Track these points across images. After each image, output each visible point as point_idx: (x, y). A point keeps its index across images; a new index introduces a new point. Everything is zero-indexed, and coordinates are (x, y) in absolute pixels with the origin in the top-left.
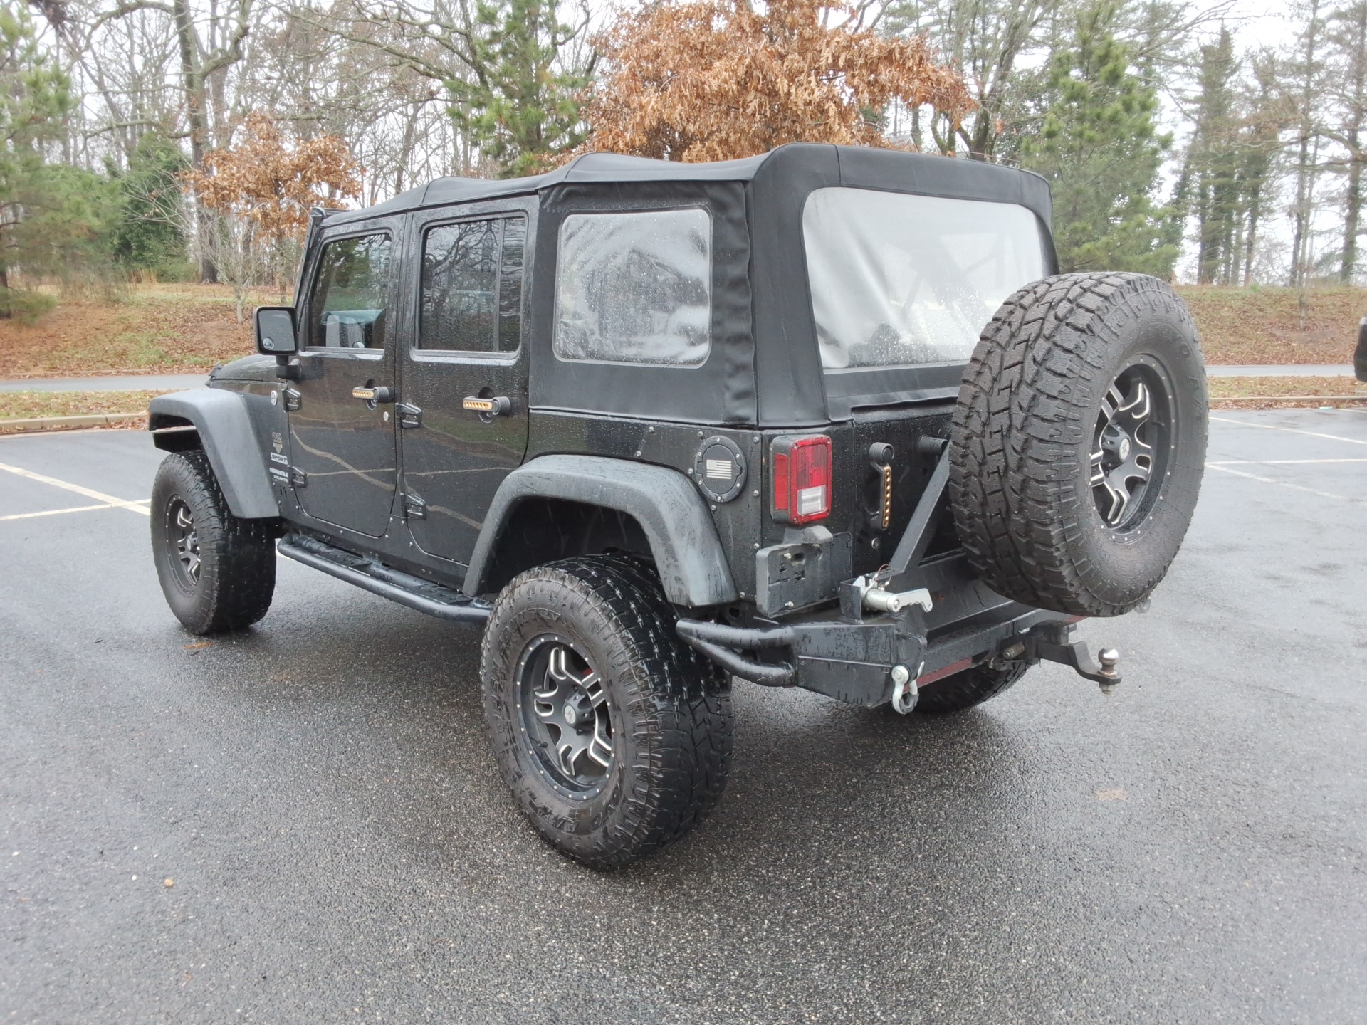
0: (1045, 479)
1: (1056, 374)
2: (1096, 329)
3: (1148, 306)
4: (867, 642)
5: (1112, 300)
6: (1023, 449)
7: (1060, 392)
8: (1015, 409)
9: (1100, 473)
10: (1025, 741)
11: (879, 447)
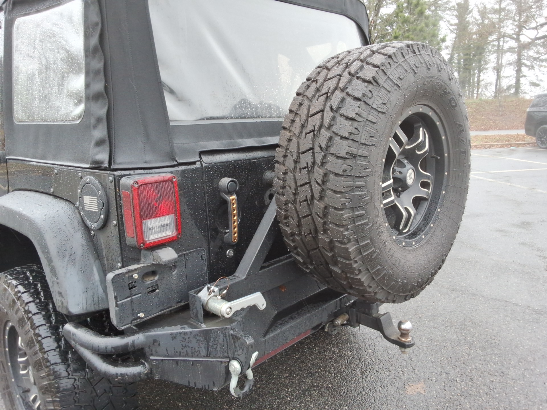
0: (340, 207)
1: (347, 118)
2: (380, 81)
3: (424, 65)
4: (208, 342)
5: (394, 58)
6: (324, 182)
7: (350, 133)
8: (317, 149)
9: (392, 196)
10: (367, 346)
11: (225, 181)
